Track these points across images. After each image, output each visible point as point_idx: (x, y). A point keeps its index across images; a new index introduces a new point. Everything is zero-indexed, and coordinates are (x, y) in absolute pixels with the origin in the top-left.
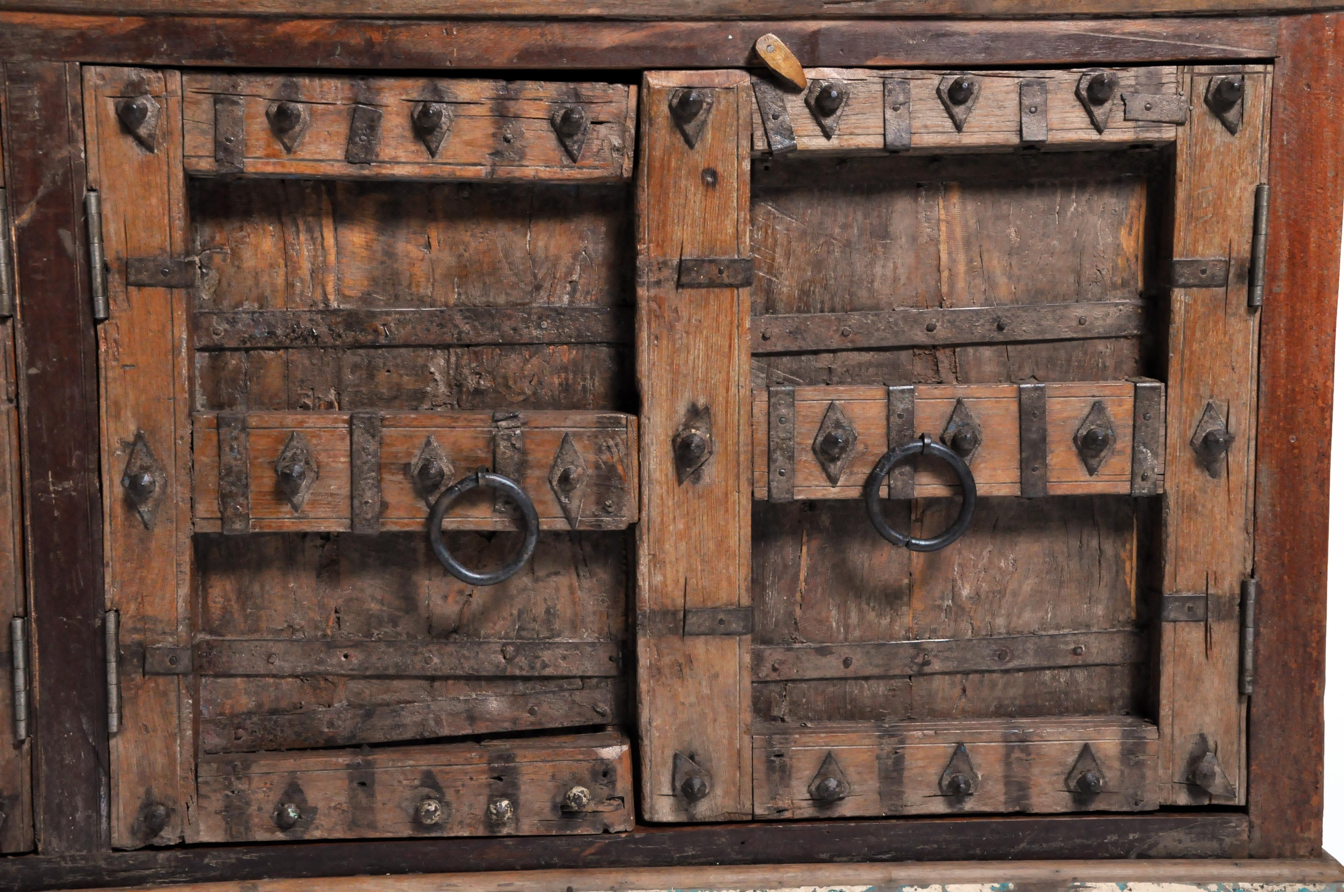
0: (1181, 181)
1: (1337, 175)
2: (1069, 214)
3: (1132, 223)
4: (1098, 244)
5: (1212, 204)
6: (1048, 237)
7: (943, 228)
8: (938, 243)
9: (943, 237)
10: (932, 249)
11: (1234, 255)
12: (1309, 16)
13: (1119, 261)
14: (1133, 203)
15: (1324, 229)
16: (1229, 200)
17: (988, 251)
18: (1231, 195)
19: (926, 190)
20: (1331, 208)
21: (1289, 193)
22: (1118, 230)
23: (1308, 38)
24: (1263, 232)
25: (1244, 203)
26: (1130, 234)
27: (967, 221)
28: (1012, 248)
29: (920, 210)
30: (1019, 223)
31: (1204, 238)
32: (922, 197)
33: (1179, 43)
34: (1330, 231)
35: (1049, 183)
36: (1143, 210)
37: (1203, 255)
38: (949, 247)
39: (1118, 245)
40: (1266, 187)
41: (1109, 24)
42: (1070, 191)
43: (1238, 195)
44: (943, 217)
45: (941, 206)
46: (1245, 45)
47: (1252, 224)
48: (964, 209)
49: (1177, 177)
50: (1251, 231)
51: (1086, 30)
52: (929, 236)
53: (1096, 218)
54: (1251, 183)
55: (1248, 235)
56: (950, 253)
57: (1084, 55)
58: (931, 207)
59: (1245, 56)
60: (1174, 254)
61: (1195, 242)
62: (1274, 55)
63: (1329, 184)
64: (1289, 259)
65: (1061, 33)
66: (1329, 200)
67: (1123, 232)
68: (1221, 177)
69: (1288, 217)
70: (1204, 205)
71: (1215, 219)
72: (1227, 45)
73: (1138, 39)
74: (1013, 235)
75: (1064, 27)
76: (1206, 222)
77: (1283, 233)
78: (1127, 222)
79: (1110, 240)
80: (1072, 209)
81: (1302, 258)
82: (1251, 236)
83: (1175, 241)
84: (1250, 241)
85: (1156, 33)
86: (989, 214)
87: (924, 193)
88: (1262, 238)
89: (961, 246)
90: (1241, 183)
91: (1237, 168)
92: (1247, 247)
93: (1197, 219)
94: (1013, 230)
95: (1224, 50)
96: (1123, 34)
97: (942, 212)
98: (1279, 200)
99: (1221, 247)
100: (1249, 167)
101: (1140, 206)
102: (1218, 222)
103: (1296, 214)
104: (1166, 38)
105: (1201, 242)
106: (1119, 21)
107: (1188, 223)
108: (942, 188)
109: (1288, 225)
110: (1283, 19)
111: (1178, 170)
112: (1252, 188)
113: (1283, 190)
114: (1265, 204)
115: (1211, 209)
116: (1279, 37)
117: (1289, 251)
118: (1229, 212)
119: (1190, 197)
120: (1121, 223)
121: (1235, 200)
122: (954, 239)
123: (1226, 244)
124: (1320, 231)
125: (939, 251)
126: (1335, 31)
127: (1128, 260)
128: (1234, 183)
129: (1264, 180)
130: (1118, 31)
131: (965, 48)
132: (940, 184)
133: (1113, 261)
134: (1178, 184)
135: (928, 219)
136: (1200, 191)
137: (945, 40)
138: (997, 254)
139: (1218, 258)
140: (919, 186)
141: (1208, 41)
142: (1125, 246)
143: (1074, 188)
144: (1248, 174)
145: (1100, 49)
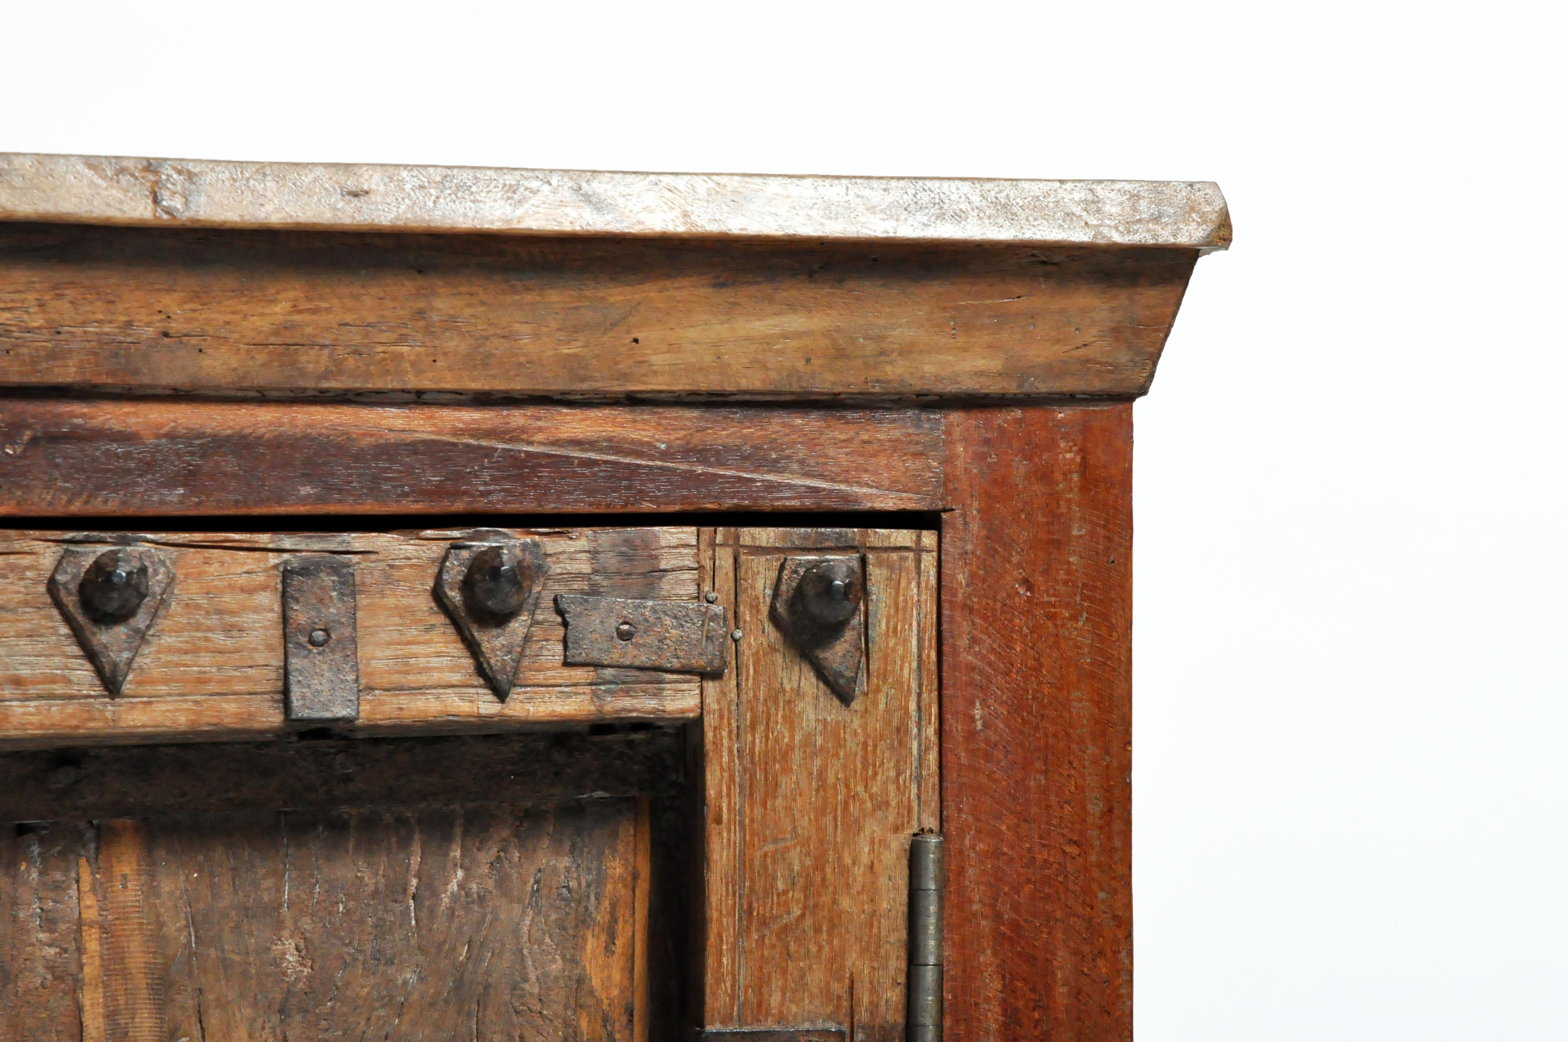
0: (719, 821)
1: (1110, 810)
2: (445, 900)
3: (614, 920)
4: (526, 980)
5: (801, 881)
6: (390, 962)
7: (92, 944)
8: (77, 984)
9: (91, 970)
10: (61, 1004)
11: (863, 1016)
12: (1018, 413)
13: (584, 1025)
14: (616, 868)
15: (1086, 949)
16: (844, 871)
17: (223, 1005)
18: (848, 861)
19: (42, 841)
20: (1101, 895)
21: (996, 854)
22: (578, 942)
23: (1020, 469)
24: (932, 960)
25: (883, 880)
26: (608, 950)
27: (161, 925)
28: (289, 993)
29: (24, 894)
30: (306, 923)
31: (784, 972)
32: (30, 861)
33: (700, 469)
34: (1101, 953)
35: (388, 818)
36: (644, 886)
37: (781, 1018)
38: (110, 997)
39: (580, 981)
40: (933, 840)
41: (517, 417)
42: (447, 839)
43: (865, 859)
44: (91, 915)
45: (86, 886)
46: (866, 477)
47: (904, 935)
48: (151, 890)
49: (710, 813)
50: (903, 954)
51: (456, 432)
52: (51, 968)
53: (517, 908)
54: (897, 829)
55: (897, 963)
56: (111, 1016)
57: (456, 494)
58: (58, 887)
59: (867, 505)
60: (708, 1015)
61: (760, 984)
62: (940, 505)
63: (1093, 833)
64: (1005, 1026)
65: (392, 437)
66: (1096, 873)
67: (592, 944)
68: (821, 812)
69: (998, 917)
70: (780, 885)
71: (808, 922)
72: (821, 476)
73: (593, 456)
74: (292, 958)
75: (399, 423)
76: (786, 929)
77: (987, 958)
78: (601, 918)
79: (556, 967)
80: (453, 886)
81: (1037, 1023)
82: (903, 965)
83: (710, 979)
84: (902, 979)
85: (642, 443)
86: (226, 900)
87: (36, 850)
88: (929, 976)
89: (144, 993)
90: (872, 827)
91: (860, 789)
92: (894, 996)
93: (764, 923)
94: (290, 945)
95: (816, 490)
96: (555, 443)
97: (89, 900)
98: (971, 872)
99: (827, 994)
100: (892, 788)
101: (635, 877)
102: (818, 930)
103: (1016, 907)
104: (665, 455)
105: (777, 983)
106: (542, 412)
107: (743, 932)
108: (90, 834)
109: (998, 937)
110: (956, 417)
111: (711, 793)
112: (899, 842)
113: (981, 846)
114: (932, 886)
115: (799, 895)
116: (948, 461)
117: (1004, 1004)
118: (845, 903)
119: (743, 862)
120: (584, 921)
121: (858, 872)
122: (125, 975)
123: (839, 988)
124: (1076, 952)
125: (79, 1009)
126: (1082, 451)
127: (605, 1020)
128: (854, 827)
129: (931, 822)
130: (540, 437)
131: (129, 471)
132: (82, 825)
133: (567, 1024)
134: (712, 828)
135: (49, 922)
136: (770, 848)
137: (69, 448)
138: (248, 1012)
139: (820, 1025)
140: (22, 830)
141: (774, 466)
142: (596, 982)
143: (458, 831)
144: (887, 804)
145: (495, 480)
